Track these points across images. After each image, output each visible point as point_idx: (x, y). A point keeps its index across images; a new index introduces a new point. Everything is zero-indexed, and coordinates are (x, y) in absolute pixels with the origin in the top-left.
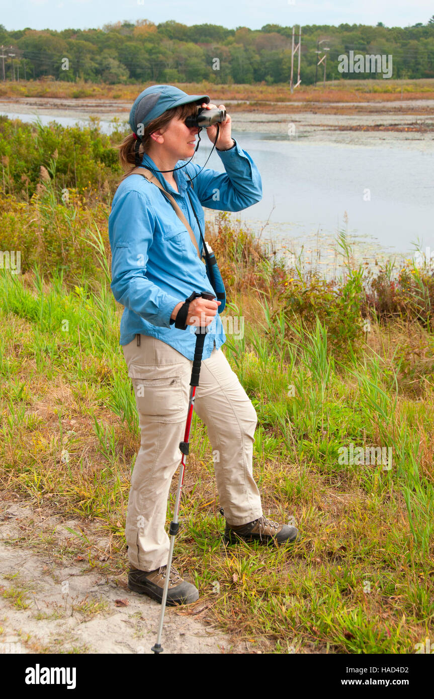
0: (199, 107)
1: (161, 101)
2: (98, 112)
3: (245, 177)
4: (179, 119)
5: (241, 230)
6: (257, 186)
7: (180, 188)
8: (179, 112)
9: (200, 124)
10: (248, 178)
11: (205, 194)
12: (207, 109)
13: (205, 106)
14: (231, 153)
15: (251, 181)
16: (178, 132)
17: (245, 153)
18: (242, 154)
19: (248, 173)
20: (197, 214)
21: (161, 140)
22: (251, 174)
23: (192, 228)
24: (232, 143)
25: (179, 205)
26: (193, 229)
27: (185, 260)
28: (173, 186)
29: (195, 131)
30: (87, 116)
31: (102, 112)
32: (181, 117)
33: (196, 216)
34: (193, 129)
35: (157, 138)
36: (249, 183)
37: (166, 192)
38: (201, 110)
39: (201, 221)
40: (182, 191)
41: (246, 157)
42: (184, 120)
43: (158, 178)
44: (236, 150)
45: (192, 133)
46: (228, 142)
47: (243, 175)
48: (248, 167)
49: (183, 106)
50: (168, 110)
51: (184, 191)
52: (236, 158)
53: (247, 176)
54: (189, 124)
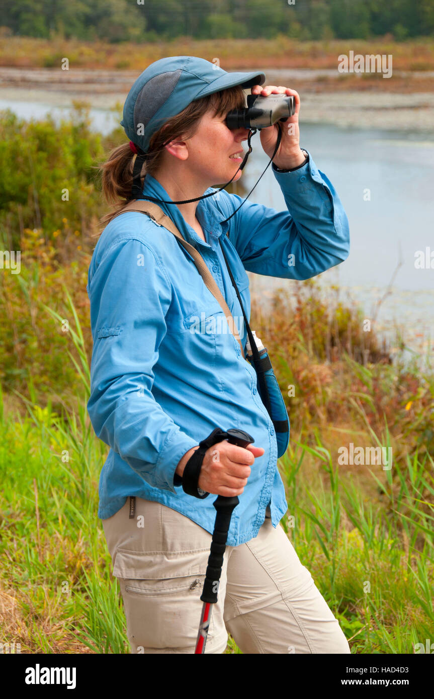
0: (247, 92)
1: (181, 86)
2: (88, 93)
3: (322, 218)
4: (214, 117)
5: (340, 305)
6: (341, 234)
7: (208, 236)
8: (215, 103)
9: (253, 123)
10: (328, 220)
11: (250, 247)
12: (263, 95)
13: (259, 89)
14: (300, 175)
15: (332, 225)
16: (213, 138)
17: (323, 176)
18: (317, 178)
19: (327, 212)
20: (237, 282)
21: (183, 154)
22: (331, 214)
23: (229, 306)
24: (303, 159)
25: (207, 265)
26: (231, 308)
27: (220, 362)
28: (197, 232)
29: (241, 134)
30: (68, 100)
31: (96, 93)
32: (218, 113)
33: (234, 285)
34: (238, 131)
35: (176, 149)
36: (328, 228)
37: (186, 243)
38: (252, 99)
39: (244, 293)
40: (212, 241)
41: (325, 184)
42: (224, 117)
43: (172, 218)
44: (308, 169)
45: (236, 140)
46: (295, 156)
47: (317, 215)
48: (328, 200)
49: (220, 93)
50: (196, 101)
51: (215, 241)
52: (307, 185)
53: (325, 216)
54: (230, 123)
